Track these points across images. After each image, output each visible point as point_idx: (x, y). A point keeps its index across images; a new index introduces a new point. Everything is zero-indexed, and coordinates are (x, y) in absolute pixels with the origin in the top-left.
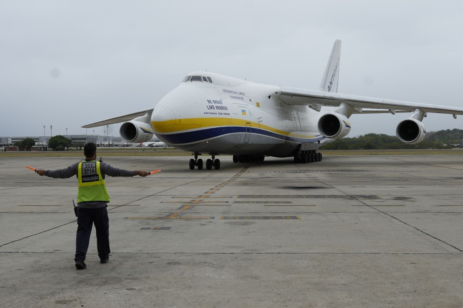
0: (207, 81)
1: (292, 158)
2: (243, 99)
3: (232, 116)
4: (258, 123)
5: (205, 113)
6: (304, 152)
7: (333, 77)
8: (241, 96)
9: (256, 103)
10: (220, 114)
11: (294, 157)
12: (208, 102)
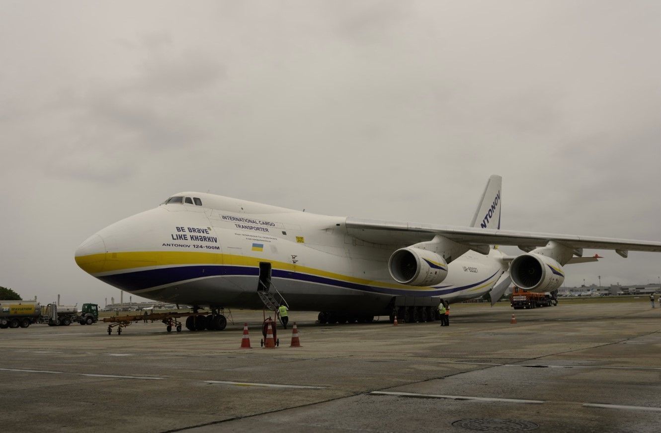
0: (192, 203)
1: (387, 318)
2: (267, 230)
3: (224, 251)
4: (292, 263)
5: (164, 245)
6: (407, 309)
7: (486, 218)
8: (265, 226)
9: (297, 237)
10: (196, 246)
11: (389, 317)
12: (178, 229)
